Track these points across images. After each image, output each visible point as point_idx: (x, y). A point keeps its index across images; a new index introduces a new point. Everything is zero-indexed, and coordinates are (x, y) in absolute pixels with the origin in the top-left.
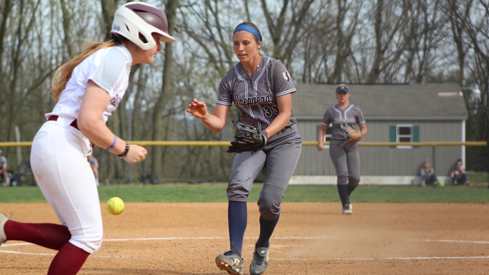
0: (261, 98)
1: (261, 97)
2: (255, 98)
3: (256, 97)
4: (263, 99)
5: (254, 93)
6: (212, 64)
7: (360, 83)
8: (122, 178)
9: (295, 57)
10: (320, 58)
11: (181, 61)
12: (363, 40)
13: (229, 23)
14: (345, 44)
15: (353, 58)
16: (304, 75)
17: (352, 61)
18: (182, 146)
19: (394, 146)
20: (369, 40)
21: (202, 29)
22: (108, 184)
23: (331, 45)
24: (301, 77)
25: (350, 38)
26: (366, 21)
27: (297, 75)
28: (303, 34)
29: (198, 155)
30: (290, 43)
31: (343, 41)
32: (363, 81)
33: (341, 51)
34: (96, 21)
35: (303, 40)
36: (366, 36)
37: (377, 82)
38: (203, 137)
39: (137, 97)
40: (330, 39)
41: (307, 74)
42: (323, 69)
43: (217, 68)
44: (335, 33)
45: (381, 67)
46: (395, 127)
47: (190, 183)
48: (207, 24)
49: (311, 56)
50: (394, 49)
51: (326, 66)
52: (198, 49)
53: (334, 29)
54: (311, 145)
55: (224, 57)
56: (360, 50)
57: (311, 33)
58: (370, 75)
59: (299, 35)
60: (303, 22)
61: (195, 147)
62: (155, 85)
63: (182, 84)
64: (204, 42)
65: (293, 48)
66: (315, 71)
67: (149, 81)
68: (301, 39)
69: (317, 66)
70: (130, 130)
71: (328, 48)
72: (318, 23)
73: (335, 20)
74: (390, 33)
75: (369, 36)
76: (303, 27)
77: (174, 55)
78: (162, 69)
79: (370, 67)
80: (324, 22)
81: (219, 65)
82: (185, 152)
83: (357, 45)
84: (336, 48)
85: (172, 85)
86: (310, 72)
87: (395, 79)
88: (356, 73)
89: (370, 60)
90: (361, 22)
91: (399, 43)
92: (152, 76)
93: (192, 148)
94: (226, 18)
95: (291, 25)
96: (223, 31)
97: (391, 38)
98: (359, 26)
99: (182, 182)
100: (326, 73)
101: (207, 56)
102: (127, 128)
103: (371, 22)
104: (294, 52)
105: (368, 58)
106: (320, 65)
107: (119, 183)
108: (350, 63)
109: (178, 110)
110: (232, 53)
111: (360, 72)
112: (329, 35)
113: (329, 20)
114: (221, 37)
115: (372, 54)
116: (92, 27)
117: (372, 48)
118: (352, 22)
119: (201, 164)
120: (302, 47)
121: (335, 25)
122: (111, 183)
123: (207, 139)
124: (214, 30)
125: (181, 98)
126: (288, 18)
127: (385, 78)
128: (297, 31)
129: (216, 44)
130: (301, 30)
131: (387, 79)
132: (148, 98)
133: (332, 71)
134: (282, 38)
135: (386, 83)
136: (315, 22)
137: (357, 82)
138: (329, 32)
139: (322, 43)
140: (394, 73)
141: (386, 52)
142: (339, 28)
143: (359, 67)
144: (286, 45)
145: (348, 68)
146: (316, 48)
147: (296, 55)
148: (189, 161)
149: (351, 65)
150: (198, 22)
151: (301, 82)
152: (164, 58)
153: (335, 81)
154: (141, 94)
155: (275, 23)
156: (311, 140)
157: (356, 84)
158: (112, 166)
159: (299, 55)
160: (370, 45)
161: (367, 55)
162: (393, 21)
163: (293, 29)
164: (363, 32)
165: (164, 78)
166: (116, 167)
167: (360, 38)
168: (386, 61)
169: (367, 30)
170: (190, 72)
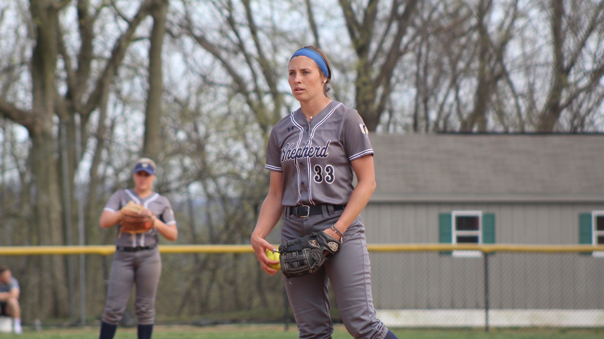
0: (314, 149)
1: (316, 147)
2: (307, 148)
3: (309, 147)
4: (317, 150)
5: (309, 141)
6: (240, 96)
7: (523, 133)
8: (66, 316)
9: (398, 81)
10: (446, 84)
11: (182, 92)
12: (528, 49)
13: (271, 19)
14: (495, 57)
15: (510, 83)
16: (415, 117)
17: (507, 88)
18: (186, 255)
19: (588, 253)
20: (540, 48)
21: (221, 32)
22: (39, 328)
23: (467, 59)
24: (410, 121)
25: (504, 43)
26: (534, 13)
27: (403, 115)
28: (413, 38)
29: (214, 271)
30: (389, 56)
31: (491, 50)
32: (529, 128)
33: (487, 69)
34: (17, 16)
35: (413, 50)
36: (533, 42)
37: (555, 129)
38: (224, 237)
39: (96, 160)
40: (464, 47)
41: (421, 113)
42: (451, 106)
43: (249, 103)
44: (475, 36)
45: (563, 101)
46: (590, 216)
47: (198, 324)
48: (231, 21)
49: (430, 80)
50: (589, 66)
51: (457, 98)
52: (212, 68)
53: (473, 29)
54: (428, 251)
55: (262, 83)
56: (523, 68)
57: (428, 36)
58: (543, 117)
59: (405, 40)
60: (412, 16)
61: (209, 255)
62: (132, 138)
63: (181, 135)
64: (224, 55)
65: (394, 65)
66: (437, 108)
67: (119, 131)
68: (411, 46)
69: (441, 98)
70: (81, 225)
71: (461, 65)
72: (441, 16)
73: (475, 12)
74: (581, 34)
75: (541, 41)
76: (413, 25)
77: (166, 79)
78: (142, 107)
79: (541, 101)
80: (454, 15)
81: (253, 96)
82: (188, 265)
83: (517, 58)
84: (476, 64)
85: (164, 136)
86: (426, 109)
87: (592, 123)
88: (515, 112)
89: (543, 87)
90: (524, 15)
91: (597, 54)
92: (126, 120)
93: (202, 257)
94: (267, 11)
95: (389, 21)
96: (261, 35)
97: (583, 44)
98: (520, 23)
99: (183, 323)
100: (459, 112)
101: (229, 80)
102: (75, 219)
103: (544, 15)
104: (396, 72)
105: (538, 85)
106: (446, 97)
107: (60, 326)
108: (504, 92)
109: (174, 185)
110: (278, 76)
111: (523, 109)
112: (463, 40)
113: (464, 12)
114: (258, 45)
115: (547, 74)
116: (9, 28)
117: (546, 64)
118: (507, 14)
119: (221, 288)
120: (411, 62)
121: (474, 21)
122: (45, 326)
123: (230, 241)
124: (245, 32)
125: (182, 162)
126: (384, 7)
127: (572, 122)
128: (401, 32)
129: (248, 59)
130: (411, 31)
131: (576, 122)
132: (117, 163)
133: (470, 108)
134: (374, 46)
135: (573, 132)
136: (435, 15)
137: (518, 130)
138: (463, 34)
139: (450, 54)
140: (589, 111)
141: (572, 71)
142: (481, 28)
143: (521, 101)
144: (381, 60)
145: (500, 102)
146: (439, 64)
147: (401, 77)
148: (197, 282)
149: (506, 97)
150: (214, 17)
151: (411, 130)
152: (147, 85)
153: (475, 129)
154: (104, 154)
155: (360, 18)
156: (428, 241)
157: (515, 134)
158: (48, 292)
159: (406, 78)
160: (541, 59)
161: (536, 77)
162: (587, 12)
163: (394, 27)
164: (528, 33)
165: (147, 124)
166: (55, 294)
167: (523, 45)
168: (573, 89)
169: (536, 30)
170: (197, 113)
